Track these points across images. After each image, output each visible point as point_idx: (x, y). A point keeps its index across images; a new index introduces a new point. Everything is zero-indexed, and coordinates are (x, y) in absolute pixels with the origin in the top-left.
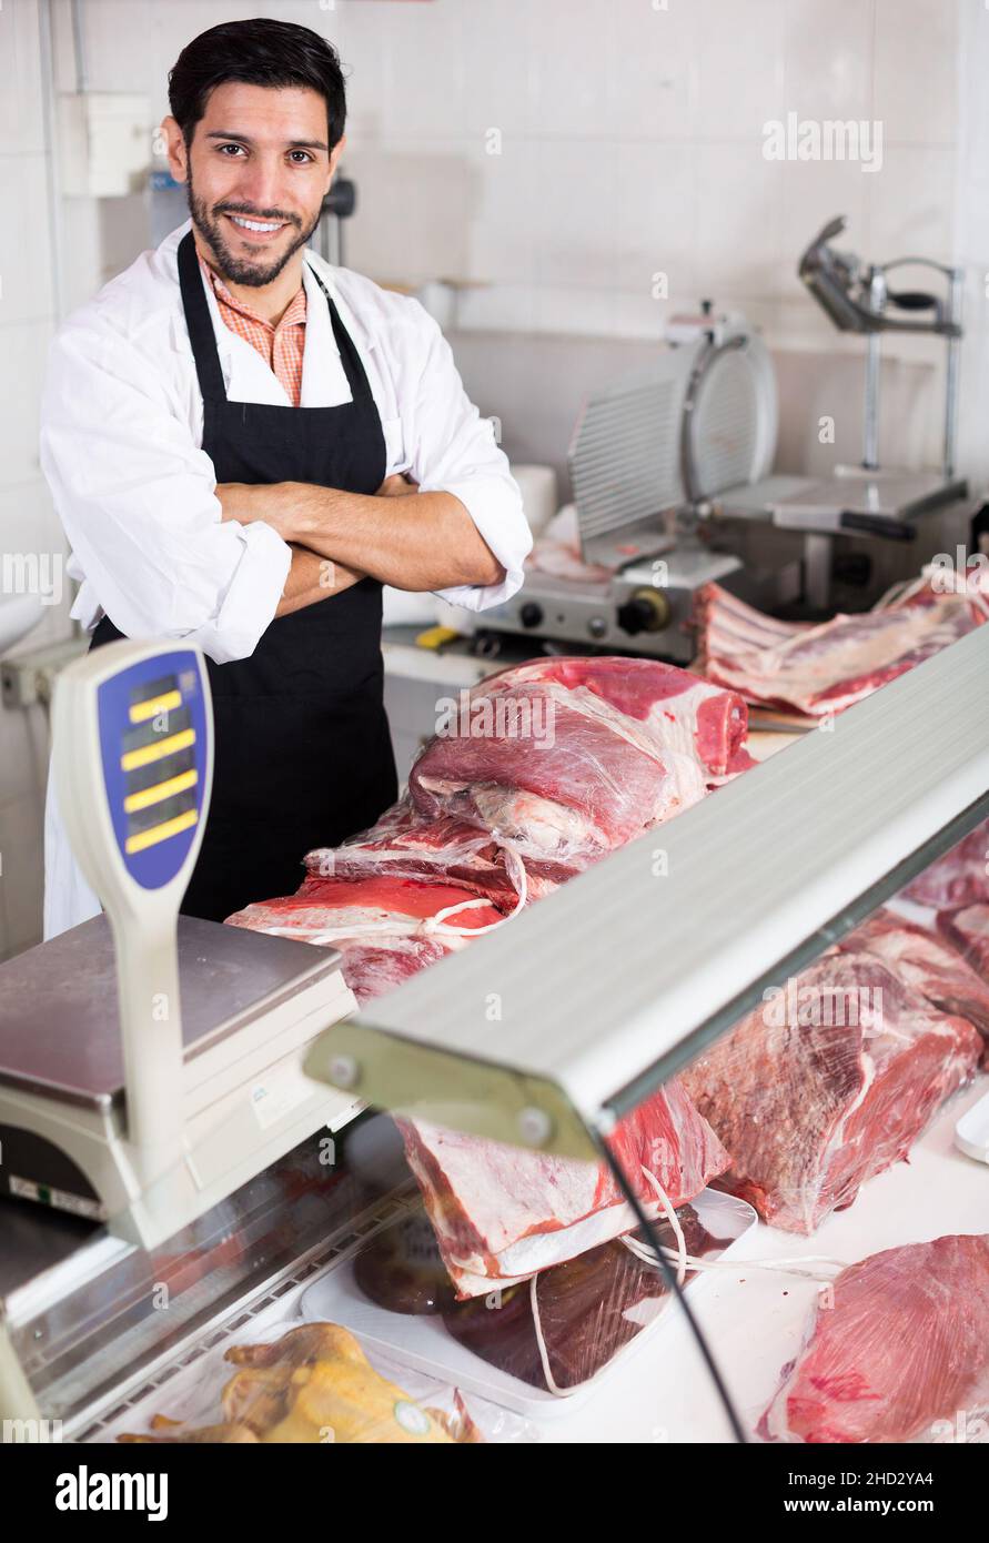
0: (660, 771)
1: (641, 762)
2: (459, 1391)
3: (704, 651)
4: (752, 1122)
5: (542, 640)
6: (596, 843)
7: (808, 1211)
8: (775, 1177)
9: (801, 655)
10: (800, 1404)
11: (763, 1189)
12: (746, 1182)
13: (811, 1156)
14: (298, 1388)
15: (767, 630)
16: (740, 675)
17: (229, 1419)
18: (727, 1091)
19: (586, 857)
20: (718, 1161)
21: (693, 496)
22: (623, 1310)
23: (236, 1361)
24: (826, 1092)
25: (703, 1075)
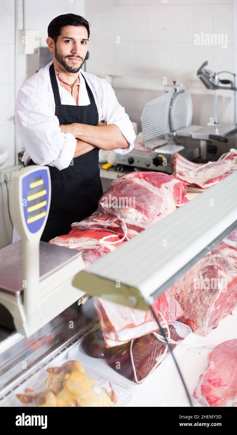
0: (161, 200)
1: (156, 198)
2: (111, 382)
3: (175, 171)
4: (189, 302)
5: (134, 167)
6: (145, 220)
7: (205, 329)
8: (196, 318)
9: (200, 172)
10: (204, 387)
11: (193, 322)
12: (188, 320)
13: (206, 312)
14: (66, 380)
15: (191, 165)
16: (184, 177)
17: (47, 390)
18: (183, 293)
19: (142, 223)
20: (180, 313)
21: (172, 130)
22: (155, 358)
23: (49, 372)
24: (209, 293)
25: (176, 288)
